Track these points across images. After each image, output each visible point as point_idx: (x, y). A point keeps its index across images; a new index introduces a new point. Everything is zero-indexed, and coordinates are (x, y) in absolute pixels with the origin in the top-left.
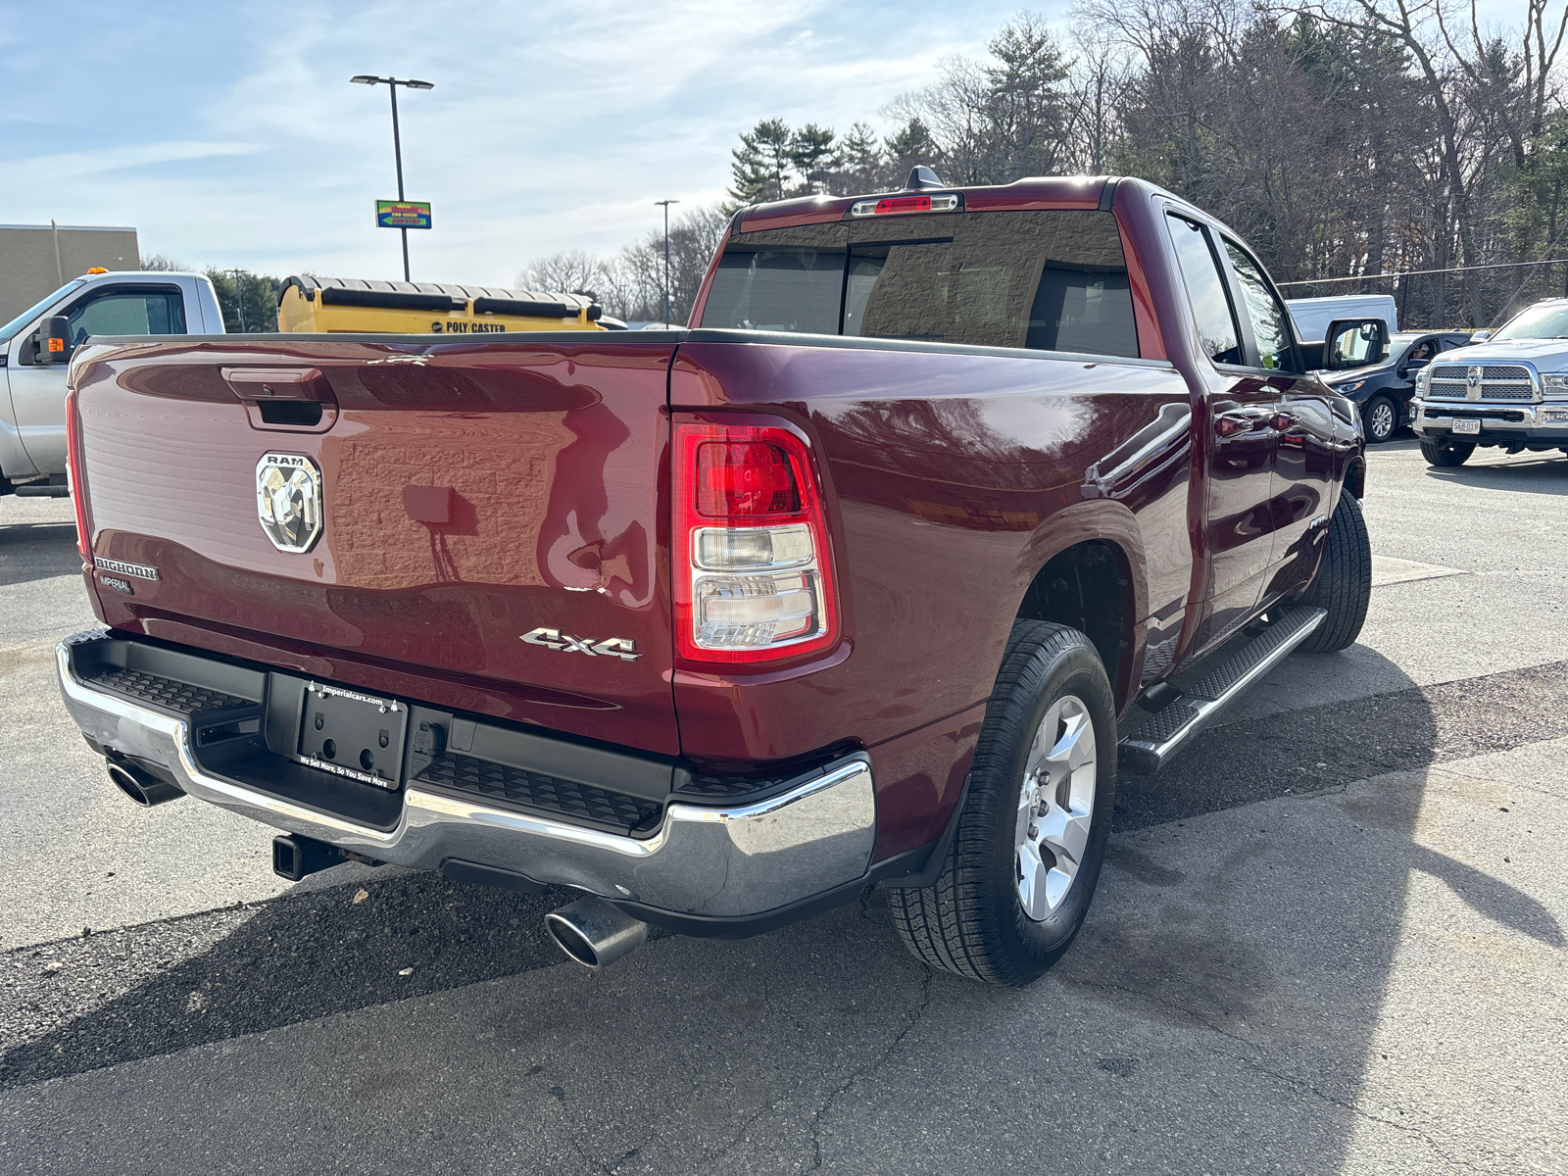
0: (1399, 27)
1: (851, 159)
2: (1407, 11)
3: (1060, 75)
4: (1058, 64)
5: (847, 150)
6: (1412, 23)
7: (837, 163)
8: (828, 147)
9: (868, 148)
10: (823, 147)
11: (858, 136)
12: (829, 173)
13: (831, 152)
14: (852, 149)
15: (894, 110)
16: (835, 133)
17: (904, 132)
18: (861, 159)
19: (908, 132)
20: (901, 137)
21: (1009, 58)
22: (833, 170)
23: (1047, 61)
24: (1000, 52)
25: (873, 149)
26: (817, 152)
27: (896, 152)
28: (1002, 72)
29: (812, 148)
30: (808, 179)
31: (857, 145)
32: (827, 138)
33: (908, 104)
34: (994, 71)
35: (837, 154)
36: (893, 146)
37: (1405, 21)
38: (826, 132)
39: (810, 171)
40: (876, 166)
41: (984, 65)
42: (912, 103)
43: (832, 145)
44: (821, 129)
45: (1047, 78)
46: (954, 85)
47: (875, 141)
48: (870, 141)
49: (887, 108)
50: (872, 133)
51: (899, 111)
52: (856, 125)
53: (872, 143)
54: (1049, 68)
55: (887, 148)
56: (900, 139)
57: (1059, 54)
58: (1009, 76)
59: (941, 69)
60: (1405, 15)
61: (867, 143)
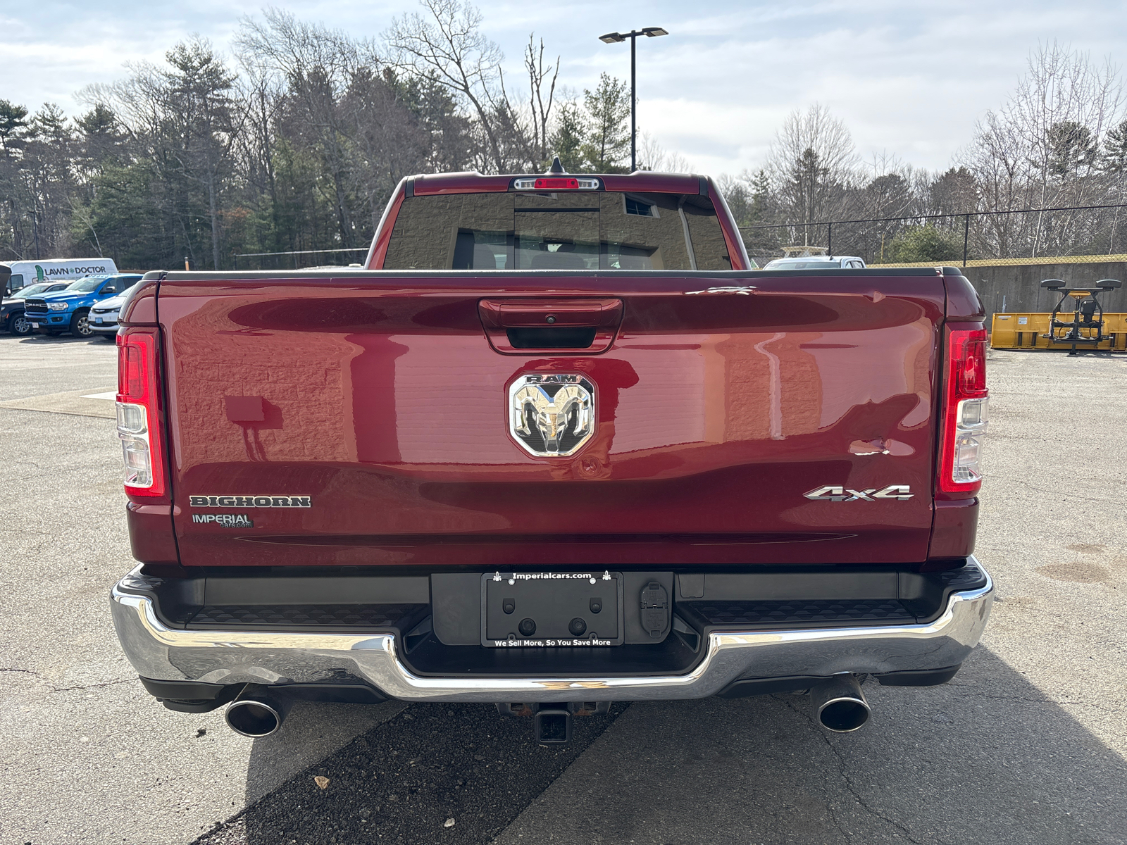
0: (462, 85)
1: (45, 132)
2: (466, 75)
3: (226, 85)
4: (223, 77)
5: (40, 124)
6: (469, 84)
7: (32, 134)
8: (22, 120)
9: (60, 124)
10: (17, 120)
11: (50, 114)
12: (25, 143)
13: (25, 124)
14: (44, 124)
15: (87, 96)
16: (28, 109)
17: (91, 114)
18: (54, 132)
19: (95, 114)
20: (90, 117)
21: (184, 67)
22: (28, 140)
23: (214, 74)
24: (175, 62)
25: (65, 126)
26: (11, 124)
27: (85, 129)
28: (179, 78)
29: (7, 120)
30: (5, 146)
31: (49, 121)
32: (20, 113)
33: (98, 92)
34: (171, 75)
35: (31, 126)
36: (81, 124)
37: (465, 81)
38: (19, 108)
39: (6, 139)
40: (70, 140)
41: (164, 70)
42: (102, 92)
43: (26, 119)
44: (14, 104)
45: (215, 87)
46: (139, 82)
47: (65, 119)
48: (61, 118)
49: (81, 93)
50: (62, 112)
51: (91, 97)
52: (47, 105)
53: (63, 120)
54: (215, 79)
55: (78, 126)
56: (88, 119)
57: (223, 71)
58: (184, 80)
59: (128, 69)
60: (465, 77)
61: (58, 120)
